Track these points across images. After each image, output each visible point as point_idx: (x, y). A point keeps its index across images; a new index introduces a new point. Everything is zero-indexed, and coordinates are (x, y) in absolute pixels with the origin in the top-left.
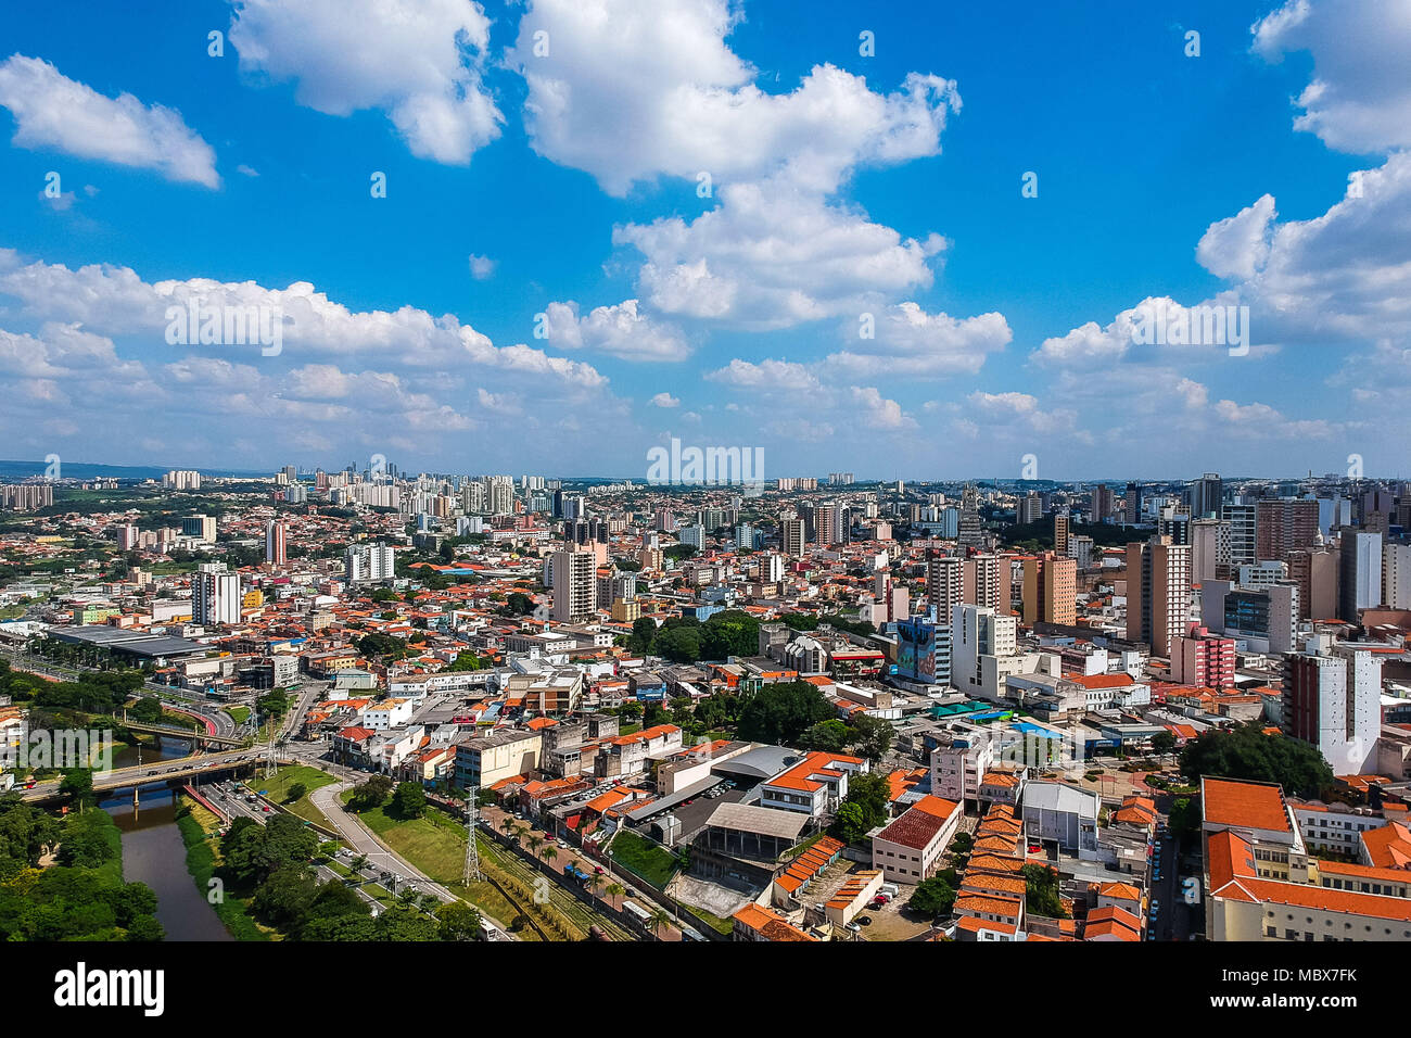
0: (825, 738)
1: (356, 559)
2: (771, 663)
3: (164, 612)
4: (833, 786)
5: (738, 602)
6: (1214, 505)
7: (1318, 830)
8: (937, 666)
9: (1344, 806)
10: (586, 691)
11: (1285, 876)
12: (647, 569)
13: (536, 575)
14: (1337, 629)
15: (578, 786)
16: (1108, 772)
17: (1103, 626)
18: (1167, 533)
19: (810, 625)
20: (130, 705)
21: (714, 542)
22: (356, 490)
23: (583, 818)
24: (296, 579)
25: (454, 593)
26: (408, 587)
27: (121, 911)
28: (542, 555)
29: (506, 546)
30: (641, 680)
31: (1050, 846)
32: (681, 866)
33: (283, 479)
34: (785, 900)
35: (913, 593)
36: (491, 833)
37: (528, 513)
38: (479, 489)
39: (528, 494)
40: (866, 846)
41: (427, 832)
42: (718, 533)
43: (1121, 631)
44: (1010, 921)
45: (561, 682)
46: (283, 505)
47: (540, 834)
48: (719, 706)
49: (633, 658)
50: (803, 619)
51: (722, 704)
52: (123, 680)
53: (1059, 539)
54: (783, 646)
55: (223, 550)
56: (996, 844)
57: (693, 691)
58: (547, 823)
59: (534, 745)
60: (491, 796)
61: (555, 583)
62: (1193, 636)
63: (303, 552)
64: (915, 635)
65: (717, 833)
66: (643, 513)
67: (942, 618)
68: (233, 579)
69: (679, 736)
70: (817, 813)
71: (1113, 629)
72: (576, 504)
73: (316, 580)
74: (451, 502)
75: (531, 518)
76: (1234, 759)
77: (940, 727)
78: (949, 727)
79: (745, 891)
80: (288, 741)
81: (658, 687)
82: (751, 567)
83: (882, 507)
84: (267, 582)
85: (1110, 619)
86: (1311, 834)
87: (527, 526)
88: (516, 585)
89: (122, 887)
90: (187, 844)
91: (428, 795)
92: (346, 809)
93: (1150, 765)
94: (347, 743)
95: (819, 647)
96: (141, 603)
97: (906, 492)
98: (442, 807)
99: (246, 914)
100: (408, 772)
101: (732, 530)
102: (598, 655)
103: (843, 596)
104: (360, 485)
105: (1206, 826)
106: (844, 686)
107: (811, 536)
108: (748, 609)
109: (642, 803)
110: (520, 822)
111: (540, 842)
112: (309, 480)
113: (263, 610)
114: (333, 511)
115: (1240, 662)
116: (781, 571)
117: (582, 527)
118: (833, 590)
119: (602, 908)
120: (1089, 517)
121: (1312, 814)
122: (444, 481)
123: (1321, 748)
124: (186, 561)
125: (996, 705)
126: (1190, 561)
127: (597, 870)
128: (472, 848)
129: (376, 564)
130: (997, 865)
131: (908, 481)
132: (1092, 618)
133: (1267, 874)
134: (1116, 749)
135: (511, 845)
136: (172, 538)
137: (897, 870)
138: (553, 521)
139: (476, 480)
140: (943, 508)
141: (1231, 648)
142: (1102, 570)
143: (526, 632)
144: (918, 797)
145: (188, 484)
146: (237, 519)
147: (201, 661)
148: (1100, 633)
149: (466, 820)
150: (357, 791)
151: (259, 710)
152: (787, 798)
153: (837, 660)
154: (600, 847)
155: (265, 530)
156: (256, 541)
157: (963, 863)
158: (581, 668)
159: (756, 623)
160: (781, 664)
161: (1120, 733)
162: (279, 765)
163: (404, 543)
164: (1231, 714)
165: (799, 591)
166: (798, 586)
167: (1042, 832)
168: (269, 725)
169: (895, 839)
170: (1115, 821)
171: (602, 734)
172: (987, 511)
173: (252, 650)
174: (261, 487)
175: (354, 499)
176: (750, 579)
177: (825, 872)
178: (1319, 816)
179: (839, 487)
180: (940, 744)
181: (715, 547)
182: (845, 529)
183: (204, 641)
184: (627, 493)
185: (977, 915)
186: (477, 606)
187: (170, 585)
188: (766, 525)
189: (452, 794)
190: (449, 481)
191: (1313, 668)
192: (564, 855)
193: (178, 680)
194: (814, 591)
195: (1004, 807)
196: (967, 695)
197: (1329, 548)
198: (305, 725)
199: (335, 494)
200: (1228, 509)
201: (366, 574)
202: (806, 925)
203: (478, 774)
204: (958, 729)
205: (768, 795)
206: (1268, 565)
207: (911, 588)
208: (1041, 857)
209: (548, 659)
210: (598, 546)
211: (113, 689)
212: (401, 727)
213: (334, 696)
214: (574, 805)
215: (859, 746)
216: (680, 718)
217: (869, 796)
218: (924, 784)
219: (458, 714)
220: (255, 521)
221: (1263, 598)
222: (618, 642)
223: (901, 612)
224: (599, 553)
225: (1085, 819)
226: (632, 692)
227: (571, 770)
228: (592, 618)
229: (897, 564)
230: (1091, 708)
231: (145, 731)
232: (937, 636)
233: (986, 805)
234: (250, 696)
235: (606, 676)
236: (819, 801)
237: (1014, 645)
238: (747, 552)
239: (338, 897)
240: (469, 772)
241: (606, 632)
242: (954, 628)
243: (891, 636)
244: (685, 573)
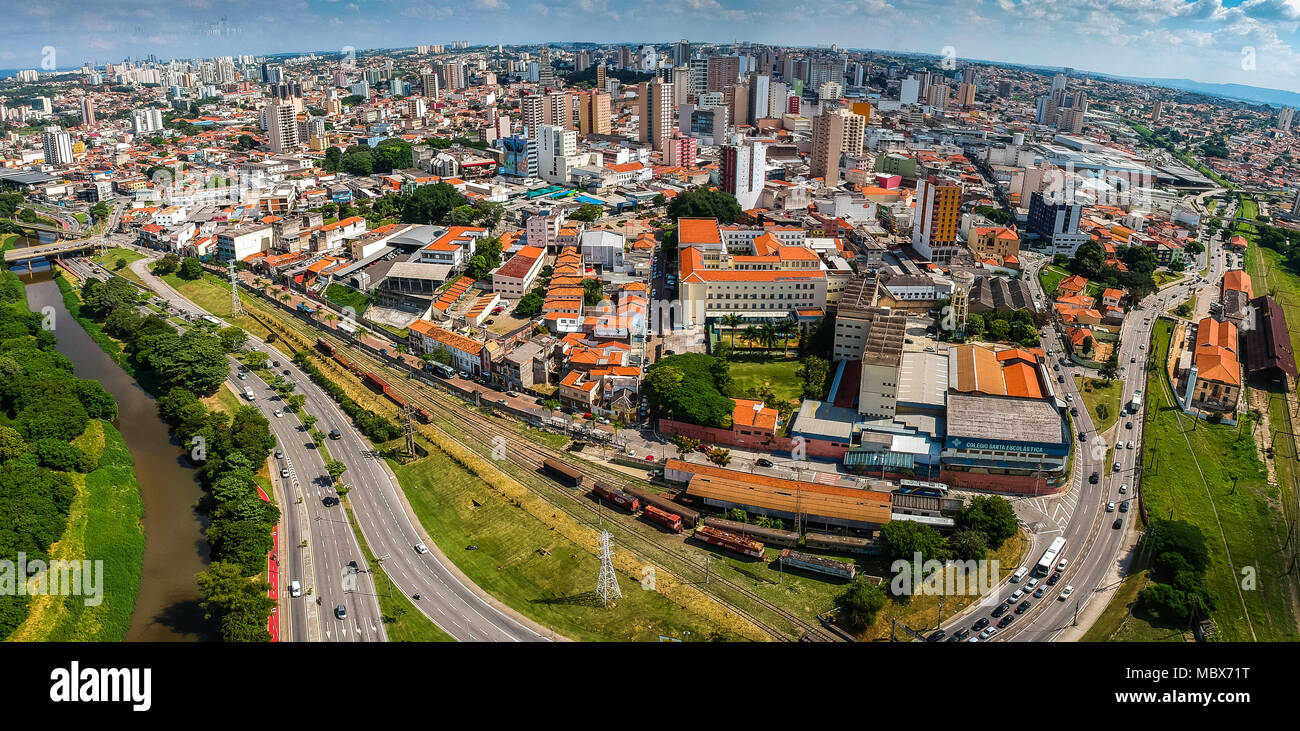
0: (460, 217)
1: (138, 119)
2: (421, 172)
3: (29, 157)
4: (466, 246)
5: (396, 133)
6: (686, 59)
7: (733, 240)
8: (530, 166)
9: (746, 226)
10: (298, 198)
11: (717, 267)
12: (331, 114)
13: (255, 122)
14: (746, 130)
15: (300, 258)
16: (629, 221)
17: (627, 134)
18: (661, 76)
19: (445, 145)
20: (18, 213)
21: (375, 92)
22: (132, 74)
23: (306, 276)
24: (103, 134)
25: (203, 137)
26: (172, 135)
27: (31, 327)
28: (257, 108)
29: (233, 104)
30: (334, 189)
31: (598, 267)
32: (372, 301)
33: (86, 70)
34: (440, 316)
35: (512, 118)
36: (247, 287)
37: (245, 81)
38: (211, 67)
39: (244, 67)
40: (489, 280)
41: (205, 286)
42: (378, 86)
43: (636, 136)
44: (575, 312)
45: (281, 193)
46: (89, 87)
47: (279, 287)
48: (388, 203)
49: (328, 174)
50: (441, 141)
51: (391, 201)
52: (12, 198)
53: (600, 80)
54: (429, 160)
55: (57, 118)
56: (566, 269)
57: (371, 194)
58: (283, 281)
59: (268, 233)
60: (244, 265)
61: (269, 127)
62: (675, 137)
63: (105, 116)
64: (514, 147)
65: (394, 281)
66: (325, 75)
67: (532, 135)
68: (65, 136)
69: (364, 223)
70: (457, 264)
71: (631, 135)
72: (278, 72)
73: (115, 133)
74: (193, 77)
75: (248, 84)
76: (695, 206)
77: (532, 204)
78: (538, 203)
79: (414, 312)
80: (112, 233)
81: (346, 193)
82: (403, 108)
83: (489, 62)
84: (86, 137)
85: (630, 130)
86: (731, 243)
87: (246, 89)
88: (243, 130)
89: (30, 314)
90: (62, 292)
91: (203, 265)
92: (153, 274)
93: (652, 214)
94: (147, 234)
95: (453, 159)
96: (15, 152)
97: (504, 52)
98: (213, 272)
99: (102, 331)
100: (188, 252)
101: (388, 83)
102: (303, 174)
103: (467, 124)
104: (134, 70)
105: (680, 245)
106: (471, 183)
107: (443, 85)
108: (403, 137)
109: (343, 266)
110: (264, 280)
111: (279, 292)
112: (103, 70)
113: (86, 154)
114: (120, 89)
115: (699, 151)
116: (424, 109)
117: (283, 88)
118: (460, 120)
119: (323, 328)
120: (617, 66)
121: (731, 232)
122: (187, 64)
123: (737, 196)
124: (36, 125)
125: (566, 187)
126: (673, 93)
127: (318, 307)
128: (235, 295)
129: (150, 121)
130: (567, 281)
131: (505, 44)
132: (620, 129)
133: (709, 267)
134: (634, 207)
135: (261, 294)
136: (27, 112)
137: (508, 291)
138: (262, 85)
139: (208, 61)
140: (528, 62)
141: (695, 143)
142: (626, 99)
143: (253, 161)
144: (520, 247)
145: (31, 78)
146: (63, 98)
147: (54, 186)
148: (625, 139)
149: (230, 280)
150: (158, 263)
151: (92, 216)
152: (437, 256)
153: (465, 167)
154: (318, 294)
155: (80, 104)
156: (75, 111)
157: (547, 283)
158: (293, 182)
159: (410, 145)
160: (428, 172)
161: (636, 197)
162: (109, 248)
163: (166, 106)
164: (693, 181)
165: (437, 123)
166: (437, 119)
167: (593, 260)
168: (99, 223)
169: (506, 274)
170: (633, 249)
171: (312, 225)
172: (557, 64)
173: (83, 179)
174: (74, 77)
175: (132, 80)
176: (403, 117)
177: (464, 298)
178: (734, 233)
179: (459, 51)
180: (532, 214)
181: (377, 96)
182: (465, 79)
183: (54, 174)
184: (312, 62)
185: (557, 311)
186: (219, 145)
187: (30, 141)
188: (411, 79)
189: (218, 264)
190: (190, 63)
191: (734, 152)
192: (296, 299)
193: (43, 197)
194: (447, 122)
195: (571, 248)
196: (548, 183)
197: (744, 84)
198: (120, 224)
199: (119, 77)
200: (693, 61)
201: (145, 128)
202: (454, 328)
203: (233, 252)
204: (543, 204)
205: (425, 255)
206: (714, 94)
207: (511, 116)
208: (593, 274)
209: (270, 178)
210: (295, 99)
211: (8, 203)
212: (180, 224)
213: (136, 206)
214: (299, 269)
215: (482, 220)
216: (363, 211)
217: (490, 251)
218: (523, 240)
219: (215, 215)
220: (73, 99)
221: (710, 114)
222: (317, 165)
223: (505, 133)
224: (297, 105)
225: (617, 249)
226: (329, 197)
227: (294, 248)
228: (297, 149)
229: (502, 101)
230: (620, 184)
231: (29, 228)
232: (529, 146)
233: (560, 248)
234: (86, 207)
235: (311, 187)
236: (458, 257)
237: (575, 149)
238: (399, 98)
239: (155, 324)
240: (227, 251)
241: (307, 158)
242: (539, 139)
243: (499, 149)
244: (358, 115)
